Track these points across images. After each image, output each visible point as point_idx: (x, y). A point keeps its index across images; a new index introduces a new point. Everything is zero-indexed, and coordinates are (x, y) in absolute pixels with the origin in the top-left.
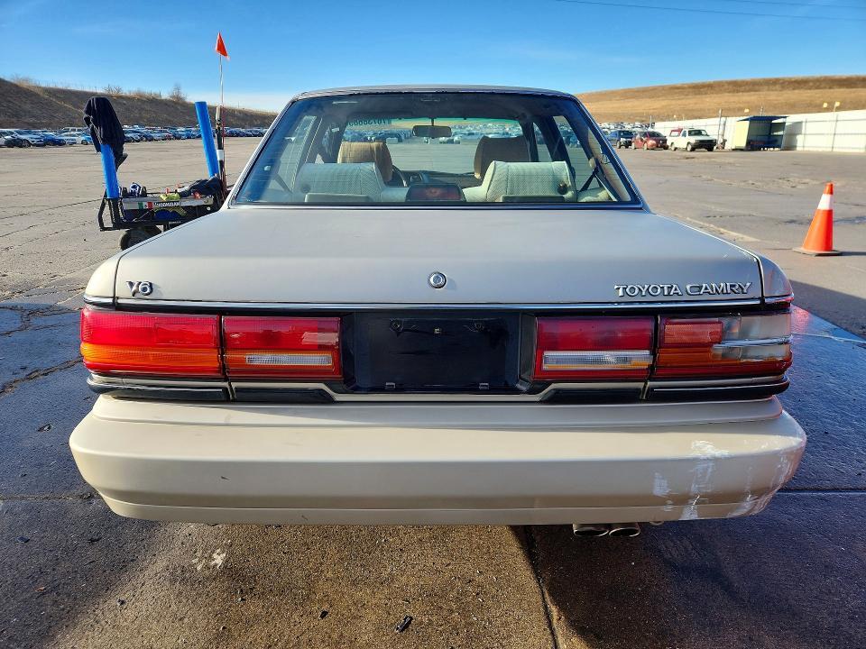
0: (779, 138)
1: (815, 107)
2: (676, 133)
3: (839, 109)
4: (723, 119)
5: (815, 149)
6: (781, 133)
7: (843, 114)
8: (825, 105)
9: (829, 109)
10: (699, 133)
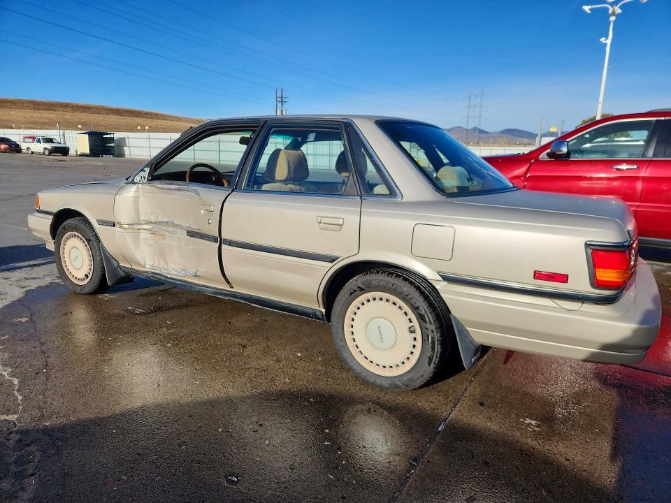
0: (112, 149)
1: (132, 129)
2: (31, 140)
3: (148, 131)
4: (61, 131)
5: (139, 157)
6: (112, 145)
7: (152, 135)
8: (139, 128)
9: (143, 130)
10: (50, 141)
